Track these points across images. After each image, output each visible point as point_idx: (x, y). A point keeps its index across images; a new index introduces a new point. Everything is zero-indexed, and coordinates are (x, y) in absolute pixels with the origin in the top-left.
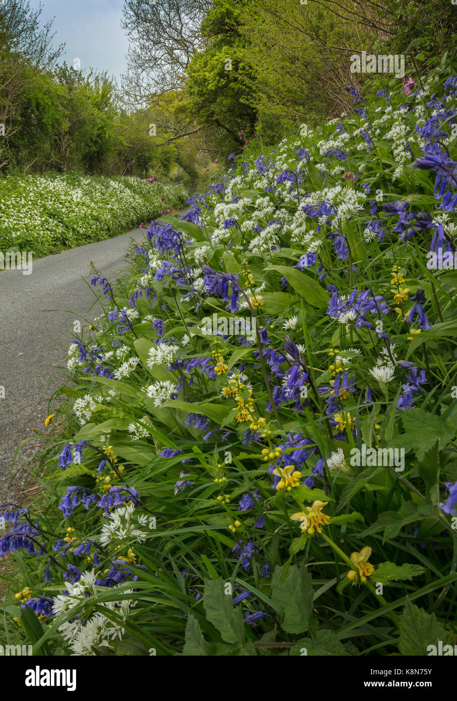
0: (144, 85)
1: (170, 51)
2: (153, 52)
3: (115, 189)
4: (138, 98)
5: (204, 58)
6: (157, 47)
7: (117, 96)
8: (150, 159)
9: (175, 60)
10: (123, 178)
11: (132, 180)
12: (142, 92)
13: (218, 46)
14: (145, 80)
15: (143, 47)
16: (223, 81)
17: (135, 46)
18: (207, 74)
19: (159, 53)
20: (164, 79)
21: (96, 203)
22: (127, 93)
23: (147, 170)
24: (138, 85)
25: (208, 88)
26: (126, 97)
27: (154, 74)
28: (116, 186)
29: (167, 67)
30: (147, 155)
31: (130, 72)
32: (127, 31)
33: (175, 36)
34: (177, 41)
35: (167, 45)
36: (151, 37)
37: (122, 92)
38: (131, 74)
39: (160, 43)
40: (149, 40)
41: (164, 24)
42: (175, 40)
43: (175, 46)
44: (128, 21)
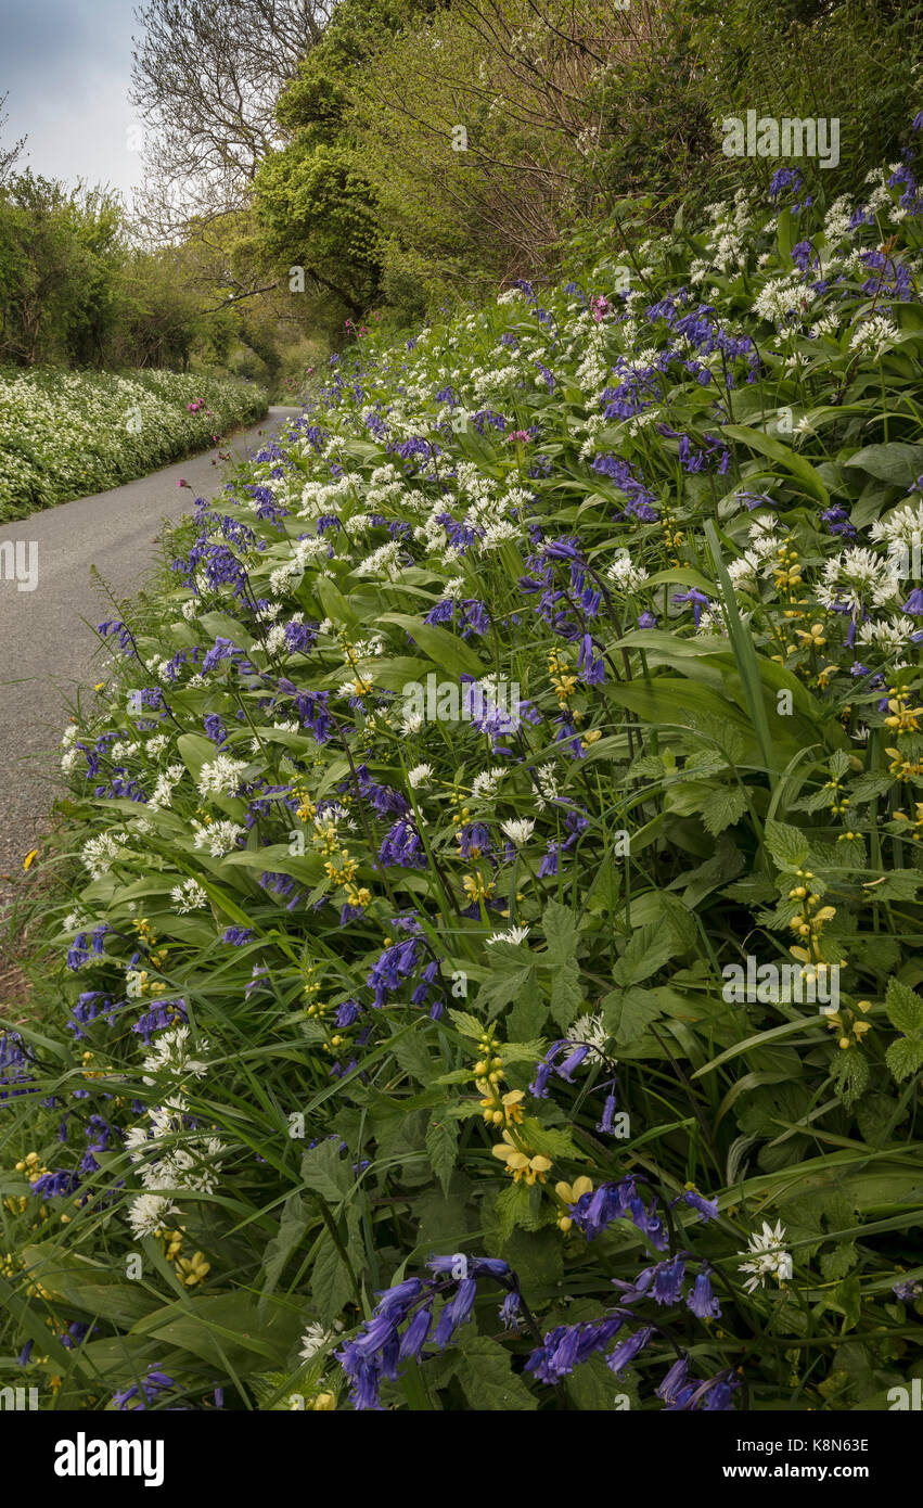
0: (176, 205)
1: (222, 146)
2: (191, 147)
3: (127, 394)
4: (166, 228)
5: (283, 163)
6: (197, 138)
7: (126, 227)
8: (191, 336)
9: (230, 162)
10: (141, 372)
11: (159, 376)
12: (172, 218)
13: (309, 142)
14: (177, 196)
15: (172, 139)
16: (319, 207)
17: (158, 136)
18: (290, 193)
19: (201, 149)
20: (212, 194)
21: (93, 422)
22: (144, 220)
23: (186, 357)
24: (164, 206)
25: (294, 217)
26: (144, 228)
27: (194, 185)
28: (129, 389)
29: (216, 174)
30: (186, 328)
31: (150, 182)
32: (141, 110)
33: (230, 118)
34: (232, 127)
35: (215, 134)
36: (186, 121)
37: (136, 218)
38: (151, 187)
39: (203, 131)
40: (181, 126)
41: (209, 97)
42: (229, 125)
43: (231, 136)
44: (142, 93)
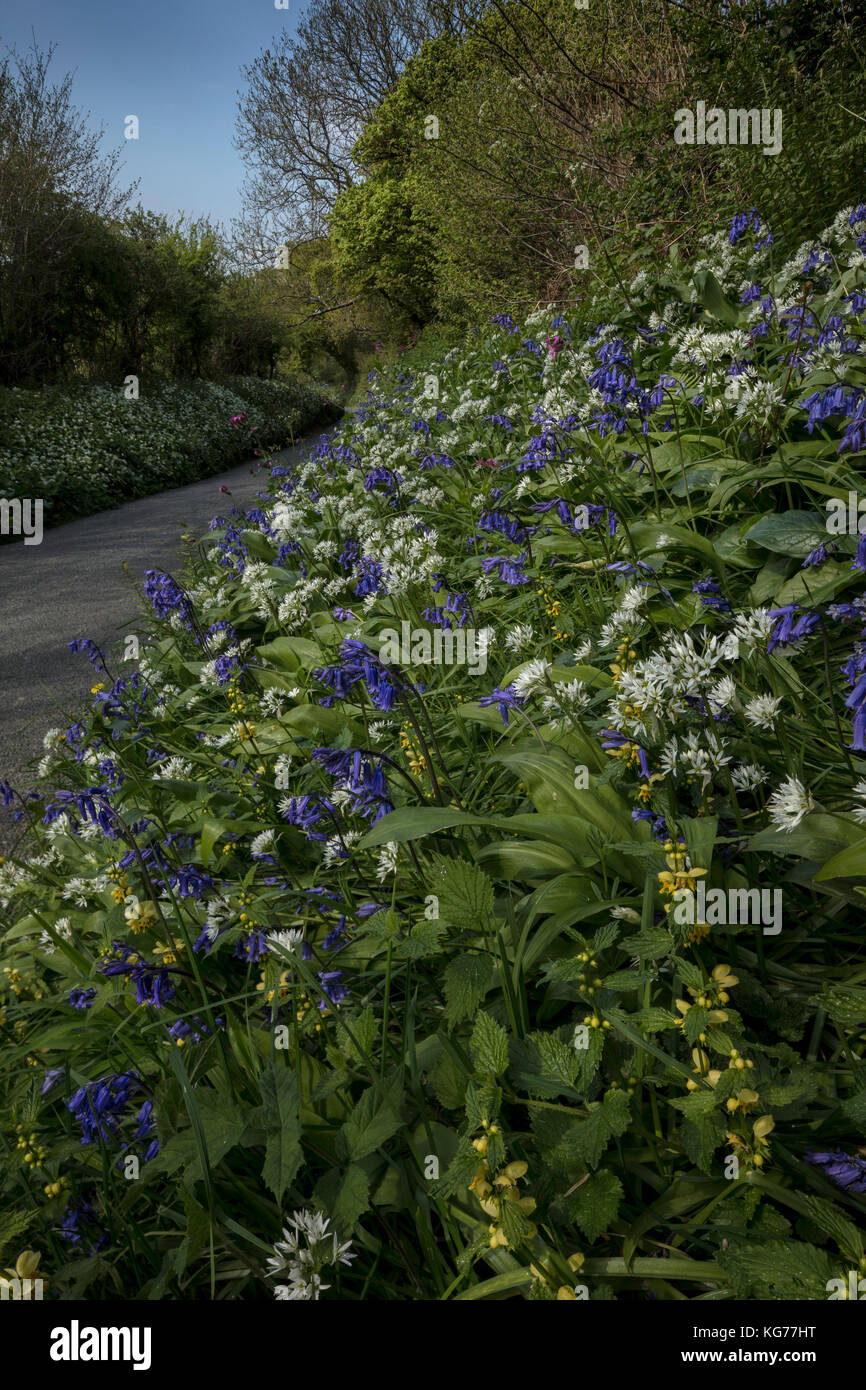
0: (269, 234)
1: (310, 181)
2: (284, 183)
3: (217, 398)
4: (259, 254)
5: (358, 197)
6: (290, 175)
7: (226, 253)
8: (277, 347)
9: (317, 195)
10: (231, 378)
11: (247, 382)
12: (265, 245)
13: (380, 178)
14: (271, 226)
15: (267, 177)
16: (386, 234)
17: (255, 174)
18: (362, 222)
19: (294, 184)
20: (300, 223)
21: (184, 423)
22: (241, 247)
23: (273, 364)
24: (258, 235)
25: (364, 243)
26: (240, 254)
27: (285, 216)
28: (220, 394)
29: (304, 206)
30: (274, 340)
31: (247, 214)
32: (242, 153)
33: (318, 157)
34: (321, 166)
35: (305, 171)
36: (280, 162)
37: (234, 245)
38: (248, 218)
39: (294, 169)
40: (276, 165)
41: (301, 141)
42: (318, 164)
43: (319, 173)
44: (244, 138)
